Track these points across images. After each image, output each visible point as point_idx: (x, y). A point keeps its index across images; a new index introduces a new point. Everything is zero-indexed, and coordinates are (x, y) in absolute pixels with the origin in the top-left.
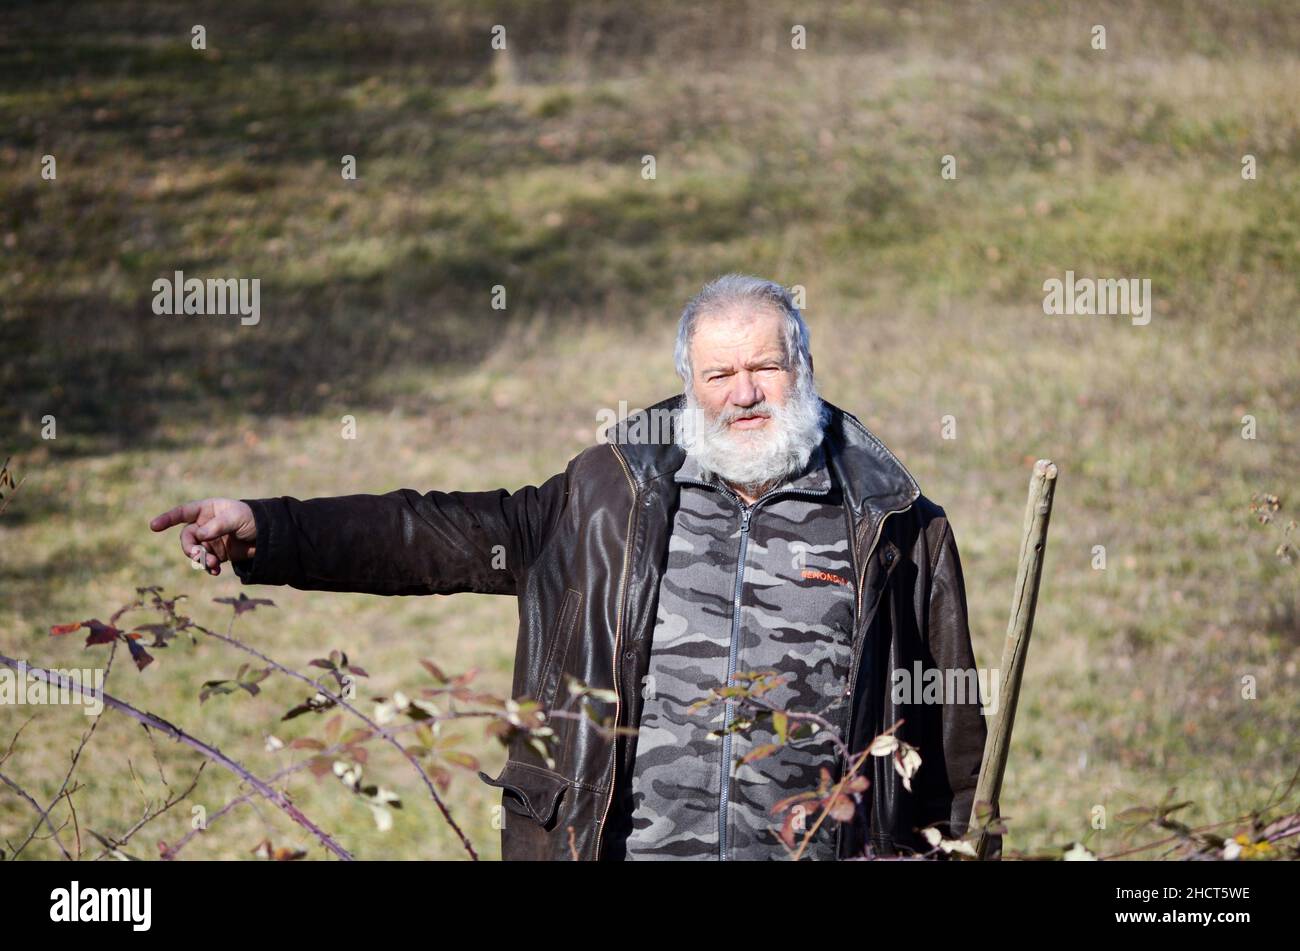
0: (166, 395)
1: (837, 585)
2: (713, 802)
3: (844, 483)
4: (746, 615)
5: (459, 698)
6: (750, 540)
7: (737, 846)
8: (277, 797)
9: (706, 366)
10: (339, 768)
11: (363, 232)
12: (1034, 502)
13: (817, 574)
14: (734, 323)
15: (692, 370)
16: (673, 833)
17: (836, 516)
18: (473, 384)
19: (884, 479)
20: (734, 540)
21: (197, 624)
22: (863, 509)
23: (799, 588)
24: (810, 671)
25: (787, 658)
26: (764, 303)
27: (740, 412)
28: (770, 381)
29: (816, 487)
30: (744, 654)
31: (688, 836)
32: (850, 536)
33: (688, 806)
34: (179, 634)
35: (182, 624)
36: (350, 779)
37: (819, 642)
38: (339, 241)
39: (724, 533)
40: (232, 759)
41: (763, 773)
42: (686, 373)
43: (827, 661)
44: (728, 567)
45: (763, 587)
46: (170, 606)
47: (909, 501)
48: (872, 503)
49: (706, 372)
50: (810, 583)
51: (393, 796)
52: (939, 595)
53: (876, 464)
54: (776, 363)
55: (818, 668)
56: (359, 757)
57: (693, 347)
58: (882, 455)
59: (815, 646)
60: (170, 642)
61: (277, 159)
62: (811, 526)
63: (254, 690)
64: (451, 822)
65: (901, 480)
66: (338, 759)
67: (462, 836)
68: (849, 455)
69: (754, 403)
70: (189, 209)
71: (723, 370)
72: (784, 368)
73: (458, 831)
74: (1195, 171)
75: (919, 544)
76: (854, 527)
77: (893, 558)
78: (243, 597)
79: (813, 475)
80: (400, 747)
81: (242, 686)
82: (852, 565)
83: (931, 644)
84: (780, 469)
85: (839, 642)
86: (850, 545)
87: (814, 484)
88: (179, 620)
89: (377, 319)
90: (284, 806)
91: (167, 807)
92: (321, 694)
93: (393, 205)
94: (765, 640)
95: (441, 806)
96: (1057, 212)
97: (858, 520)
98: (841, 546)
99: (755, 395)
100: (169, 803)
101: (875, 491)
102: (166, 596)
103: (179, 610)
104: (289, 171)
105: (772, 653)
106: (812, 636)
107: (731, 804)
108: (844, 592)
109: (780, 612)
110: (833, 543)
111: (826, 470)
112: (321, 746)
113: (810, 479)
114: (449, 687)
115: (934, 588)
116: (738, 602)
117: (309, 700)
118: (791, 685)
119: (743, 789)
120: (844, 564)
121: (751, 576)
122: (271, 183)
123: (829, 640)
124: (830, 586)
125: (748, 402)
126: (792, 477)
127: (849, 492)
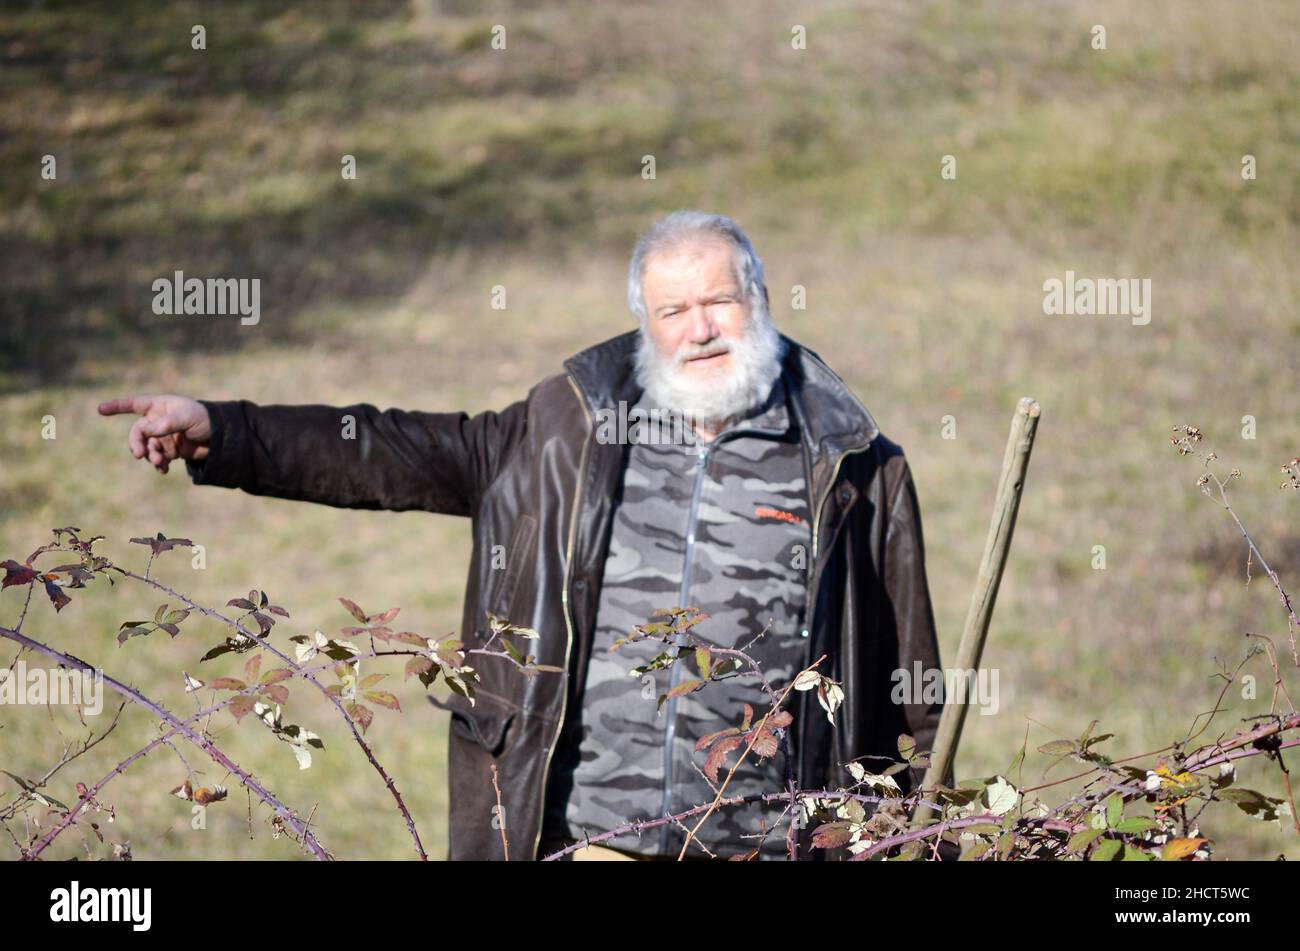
0: (85, 333)
1: (792, 524)
2: (659, 737)
3: (802, 421)
4: (699, 552)
5: (379, 636)
6: (706, 476)
7: (683, 782)
8: (197, 737)
9: (660, 303)
10: (259, 708)
11: (284, 166)
12: (1016, 440)
13: (772, 513)
14: (684, 259)
15: (646, 308)
16: (619, 767)
17: (793, 455)
18: (395, 320)
19: (842, 418)
20: (689, 477)
21: (114, 565)
22: (821, 449)
23: (753, 527)
24: (761, 609)
25: (738, 596)
26: (713, 237)
27: (696, 351)
28: (723, 315)
29: (775, 426)
30: (696, 590)
31: (633, 770)
32: (807, 475)
33: (635, 741)
34: (96, 574)
35: (99, 565)
36: (270, 718)
37: (772, 580)
38: (260, 175)
39: (680, 470)
40: (152, 700)
41: (712, 710)
42: (640, 312)
43: (779, 599)
44: (684, 503)
45: (717, 524)
46: (87, 546)
47: (867, 440)
48: (830, 442)
49: (660, 309)
50: (765, 521)
51: (312, 736)
52: (896, 536)
53: (835, 403)
54: (729, 296)
55: (770, 606)
56: (278, 696)
57: (646, 286)
58: (841, 394)
59: (768, 585)
60: (88, 583)
61: (196, 94)
62: (767, 465)
63: (172, 630)
64: (373, 762)
65: (859, 419)
66: (259, 700)
67: (384, 776)
68: (808, 393)
69: (710, 340)
70: (107, 145)
71: (675, 306)
72: (739, 301)
73: (381, 770)
74: (1117, 101)
75: (876, 483)
76: (812, 466)
77: (850, 496)
78: (160, 537)
79: (771, 413)
80: (321, 687)
81: (160, 626)
82: (808, 504)
83: (887, 584)
84: (739, 405)
85: (793, 581)
86: (806, 484)
87: (772, 423)
88: (96, 560)
89: (296, 256)
90: (205, 746)
91: (86, 748)
92: (241, 634)
93: (313, 140)
94: (717, 577)
95: (364, 746)
96: (981, 144)
97: (815, 459)
98: (798, 485)
99: (710, 331)
100: (88, 745)
101: (833, 430)
102: (83, 537)
103: (96, 552)
104: (207, 105)
105: (725, 589)
106: (765, 574)
107: (679, 741)
108: (800, 530)
109: (733, 550)
110: (789, 481)
111: (784, 410)
112: (241, 687)
113: (768, 418)
114: (369, 625)
115: (891, 528)
116: (691, 539)
117: (229, 640)
118: (742, 622)
119: (690, 725)
120: (799, 503)
121: (704, 512)
122: (190, 119)
123: (782, 578)
124: (785, 525)
125: (704, 339)
126: (751, 414)
127: (806, 431)
